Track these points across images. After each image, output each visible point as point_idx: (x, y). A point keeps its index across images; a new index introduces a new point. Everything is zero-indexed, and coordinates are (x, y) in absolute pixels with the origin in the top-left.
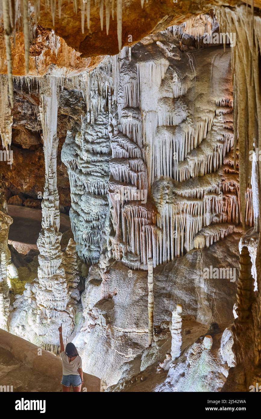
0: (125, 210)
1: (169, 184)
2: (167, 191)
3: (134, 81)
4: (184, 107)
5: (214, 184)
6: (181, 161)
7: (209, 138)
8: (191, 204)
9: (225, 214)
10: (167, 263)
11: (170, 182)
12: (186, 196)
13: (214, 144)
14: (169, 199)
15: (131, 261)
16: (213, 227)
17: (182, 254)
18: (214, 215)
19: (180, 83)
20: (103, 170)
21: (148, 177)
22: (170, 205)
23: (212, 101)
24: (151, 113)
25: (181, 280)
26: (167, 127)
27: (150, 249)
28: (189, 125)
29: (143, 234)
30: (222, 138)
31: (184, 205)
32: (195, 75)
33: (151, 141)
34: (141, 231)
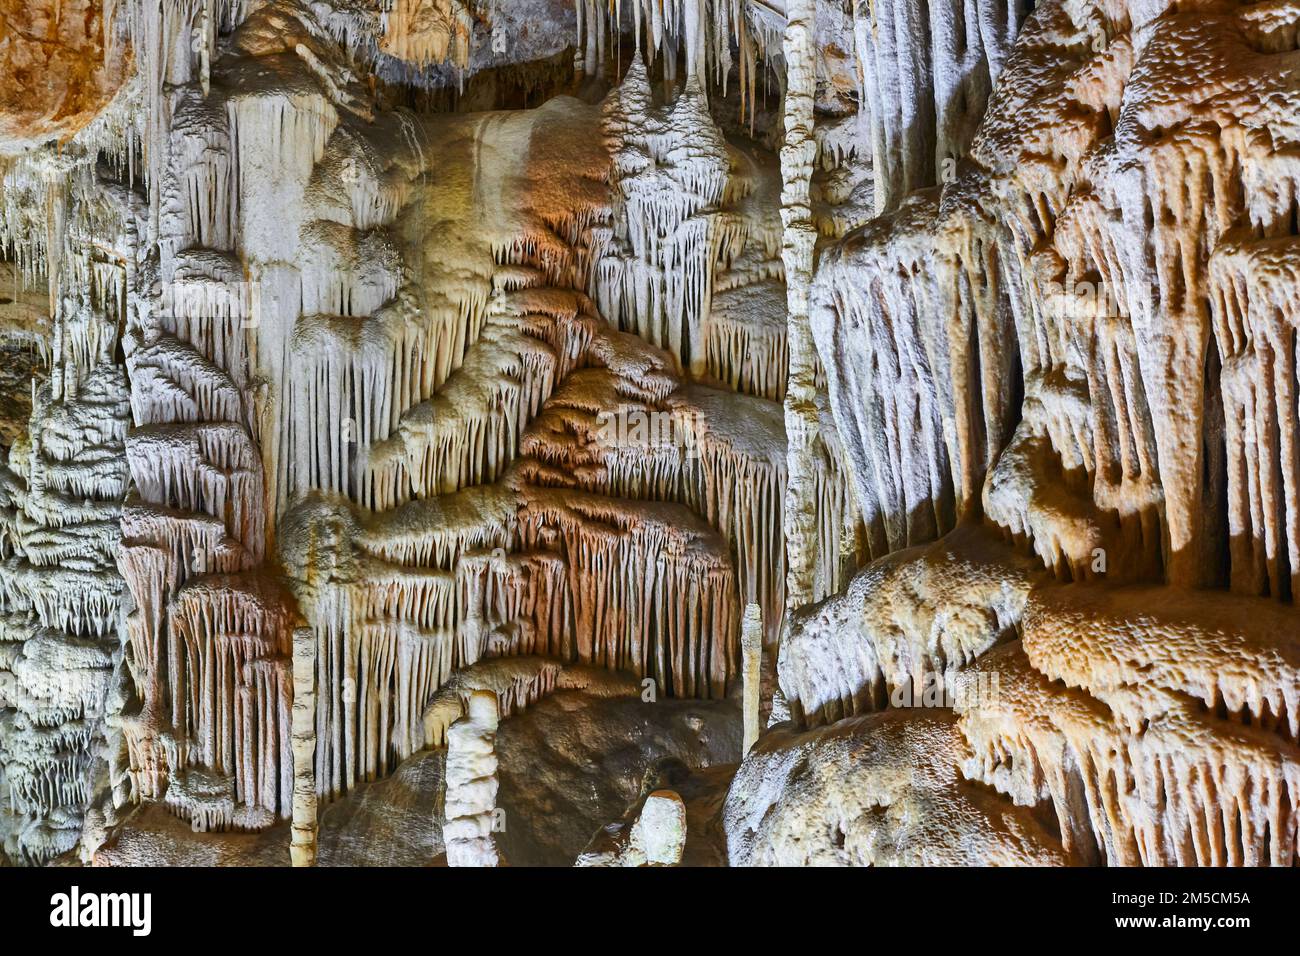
0: (181, 608)
1: (338, 517)
2: (333, 540)
3: (219, 160)
4: (390, 258)
5: (492, 520)
6: (380, 440)
7: (473, 365)
8: (415, 589)
9: (528, 625)
10: (332, 801)
11: (344, 510)
12: (398, 561)
13: (489, 384)
14: (338, 567)
15: (201, 797)
16: (489, 668)
17: (384, 771)
18: (493, 626)
19: (376, 183)
20: (100, 550)
21: (265, 492)
22: (342, 589)
23: (481, 246)
24: (276, 268)
25: (384, 854)
26: (332, 318)
27: (270, 751)
28: (407, 317)
29: (245, 694)
30: (517, 364)
31: (391, 590)
32: (423, 167)
33: (277, 364)
34: (237, 682)
